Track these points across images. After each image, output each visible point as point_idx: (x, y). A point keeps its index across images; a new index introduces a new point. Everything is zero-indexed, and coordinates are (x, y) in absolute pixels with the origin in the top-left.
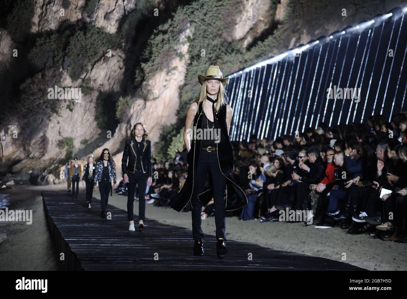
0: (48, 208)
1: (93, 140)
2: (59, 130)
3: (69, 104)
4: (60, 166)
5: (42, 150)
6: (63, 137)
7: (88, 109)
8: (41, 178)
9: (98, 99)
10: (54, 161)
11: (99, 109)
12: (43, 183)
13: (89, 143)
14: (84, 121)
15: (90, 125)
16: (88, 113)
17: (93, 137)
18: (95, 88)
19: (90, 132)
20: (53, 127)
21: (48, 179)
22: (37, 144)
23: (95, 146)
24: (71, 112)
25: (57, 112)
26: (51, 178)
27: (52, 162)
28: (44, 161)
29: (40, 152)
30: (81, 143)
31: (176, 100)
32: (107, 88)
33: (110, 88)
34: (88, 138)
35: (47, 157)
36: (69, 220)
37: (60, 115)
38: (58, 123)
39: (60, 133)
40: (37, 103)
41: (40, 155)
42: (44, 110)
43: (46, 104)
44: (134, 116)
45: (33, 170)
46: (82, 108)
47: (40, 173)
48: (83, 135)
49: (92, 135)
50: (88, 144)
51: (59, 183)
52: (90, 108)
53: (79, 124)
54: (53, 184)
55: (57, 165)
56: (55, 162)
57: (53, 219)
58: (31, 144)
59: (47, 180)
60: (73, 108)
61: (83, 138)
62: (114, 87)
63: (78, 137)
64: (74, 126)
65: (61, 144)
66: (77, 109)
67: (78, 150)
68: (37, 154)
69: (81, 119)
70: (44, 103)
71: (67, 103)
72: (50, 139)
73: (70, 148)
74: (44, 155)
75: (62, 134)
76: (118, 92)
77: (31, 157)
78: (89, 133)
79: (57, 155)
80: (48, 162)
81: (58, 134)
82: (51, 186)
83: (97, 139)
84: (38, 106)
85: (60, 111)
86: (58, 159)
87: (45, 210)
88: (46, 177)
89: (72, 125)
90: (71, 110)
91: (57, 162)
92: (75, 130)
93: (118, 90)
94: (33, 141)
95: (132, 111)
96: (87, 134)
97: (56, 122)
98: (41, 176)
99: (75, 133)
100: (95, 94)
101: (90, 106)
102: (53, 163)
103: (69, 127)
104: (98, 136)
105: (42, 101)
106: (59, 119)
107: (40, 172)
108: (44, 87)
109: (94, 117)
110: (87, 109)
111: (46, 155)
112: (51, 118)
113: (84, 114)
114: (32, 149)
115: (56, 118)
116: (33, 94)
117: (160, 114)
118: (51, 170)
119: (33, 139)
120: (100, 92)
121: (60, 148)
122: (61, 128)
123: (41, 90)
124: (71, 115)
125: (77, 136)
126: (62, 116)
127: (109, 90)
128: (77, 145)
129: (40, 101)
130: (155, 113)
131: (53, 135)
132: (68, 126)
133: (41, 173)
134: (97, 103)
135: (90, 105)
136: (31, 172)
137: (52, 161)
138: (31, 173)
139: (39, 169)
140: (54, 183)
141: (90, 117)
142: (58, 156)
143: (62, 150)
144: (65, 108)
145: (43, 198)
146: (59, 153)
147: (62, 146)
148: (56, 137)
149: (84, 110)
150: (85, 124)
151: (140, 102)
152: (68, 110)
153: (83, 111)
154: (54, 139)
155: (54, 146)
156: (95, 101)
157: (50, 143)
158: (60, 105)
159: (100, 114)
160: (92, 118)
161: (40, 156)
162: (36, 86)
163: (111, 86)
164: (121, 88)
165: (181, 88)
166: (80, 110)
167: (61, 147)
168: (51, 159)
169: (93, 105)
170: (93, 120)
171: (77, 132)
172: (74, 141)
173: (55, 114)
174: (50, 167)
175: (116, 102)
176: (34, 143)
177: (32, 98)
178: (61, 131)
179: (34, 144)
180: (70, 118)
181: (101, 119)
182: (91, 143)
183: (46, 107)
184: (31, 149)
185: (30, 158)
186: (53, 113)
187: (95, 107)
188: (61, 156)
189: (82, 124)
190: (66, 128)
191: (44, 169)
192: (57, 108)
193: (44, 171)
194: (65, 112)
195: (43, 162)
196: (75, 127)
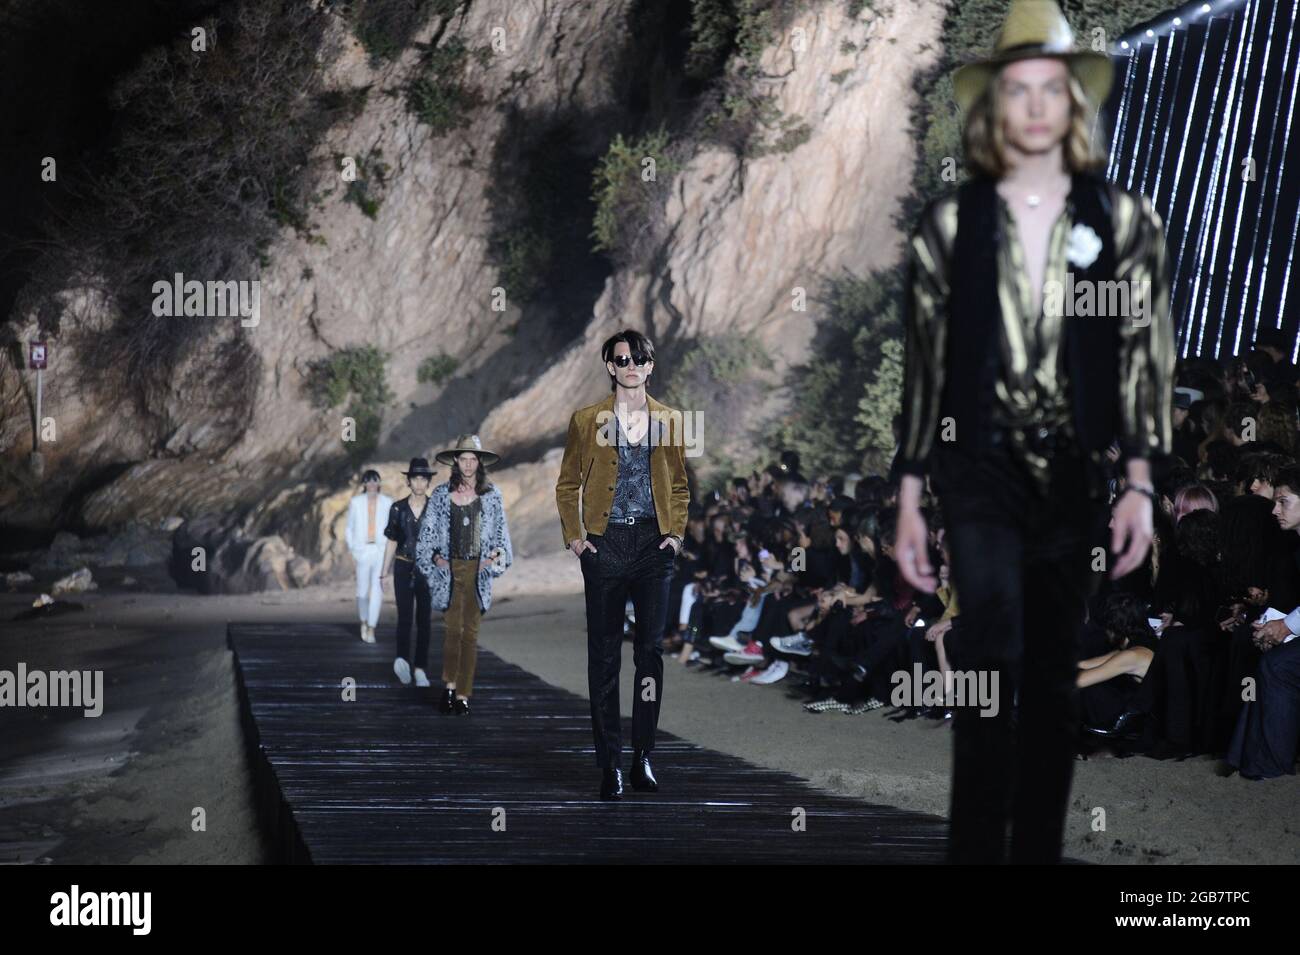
0: (260, 711)
1: (480, 360)
2: (309, 311)
3: (360, 177)
4: (319, 492)
5: (228, 414)
6: (330, 347)
7: (455, 204)
8: (224, 556)
9: (501, 150)
10: (288, 468)
11: (511, 200)
12: (236, 580)
13: (460, 373)
14: (437, 264)
15: (466, 284)
16: (452, 221)
17: (480, 346)
18: (486, 96)
19: (468, 319)
20: (283, 295)
21: (262, 558)
22: (206, 381)
23: (493, 391)
24: (368, 220)
25: (298, 222)
26: (276, 553)
27: (278, 471)
28: (239, 467)
29: (218, 425)
30: (423, 376)
31: (899, 145)
32: (545, 91)
33: (561, 91)
34: (454, 350)
35: (252, 449)
36: (357, 777)
37: (314, 232)
38: (308, 274)
39: (314, 325)
40: (199, 175)
41: (219, 438)
42: (235, 208)
43: (243, 180)
44: (687, 233)
45: (185, 513)
46: (424, 200)
47: (221, 530)
48: (429, 333)
49: (475, 332)
50: (455, 382)
51: (316, 580)
52: (465, 195)
53: (408, 278)
54: (284, 586)
55: (302, 487)
56: (294, 473)
57: (280, 774)
58: (175, 386)
59: (255, 568)
60: (382, 200)
61: (432, 351)
62: (583, 85)
63: (408, 343)
64: (384, 288)
65: (321, 380)
66: (396, 201)
67: (406, 410)
68: (204, 435)
69: (417, 255)
70: (235, 172)
71: (350, 173)
72: (269, 357)
73: (364, 401)
74: (237, 439)
75: (325, 332)
76: (603, 114)
77: (177, 451)
78: (458, 322)
79: (305, 438)
80: (257, 476)
81: (309, 330)
82: (276, 593)
83: (500, 354)
84: (202, 188)
85: (313, 214)
86: (307, 456)
87: (245, 720)
88: (252, 551)
89: (374, 285)
90: (370, 210)
91: (303, 471)
92: (390, 310)
93: (605, 99)
94: (185, 368)
95: (673, 208)
96: (450, 329)
97: (294, 269)
98: (226, 544)
99: (392, 322)
100: (489, 126)
101: (461, 188)
102: (284, 481)
103: (362, 294)
104: (505, 339)
105: (222, 166)
106: (308, 257)
107: (222, 523)
108: (233, 94)
109: (486, 244)
110: (449, 203)
111: (249, 436)
112: (271, 250)
113: (433, 228)
114: (180, 408)
115: (292, 250)
116: (178, 132)
117: (816, 221)
118: (274, 514)
119: (183, 359)
120: (514, 115)
121: (316, 405)
122: (320, 302)
123: (219, 107)
124: (371, 234)
125: (402, 339)
126: (323, 241)
127: (559, 101)
128: (403, 383)
129: (215, 166)
130: (792, 219)
131: (280, 337)
132: (355, 291)
133: (227, 532)
134: (498, 173)
135: (466, 178)
136: (174, 524)
137: (279, 466)
138: (178, 530)
139: (217, 510)
140: (293, 582)
141: (466, 243)
142: (309, 442)
143: (330, 412)
144: (337, 196)
145: (235, 658)
146: (316, 427)
147: (326, 390)
148: (297, 346)
149: (435, 207)
150: (441, 281)
151: (715, 160)
152: (355, 210)
153: (428, 214)
154: (289, 357)
155: (287, 393)
156: (485, 159)
157: (270, 376)
158: (315, 184)
159: (513, 228)
160: (472, 249)
161: (221, 444)
162: (190, 88)
163: (568, 83)
164: (617, 89)
165: (923, 85)
166: (414, 208)
167: (324, 397)
168: (273, 458)
169: (478, 180)
170: (480, 258)
171: (400, 319)
172: (386, 366)
173: (290, 232)
174: (270, 501)
175: (595, 162)
176: (189, 376)
177: (175, 150)
178: (320, 314)
179: (187, 385)
180: (363, 250)
181: (519, 254)
182: (470, 376)
183: (246, 196)
184: (172, 409)
185: (171, 455)
186: (281, 224)
187: (488, 193)
188: (325, 442)
189: (424, 277)
190: (347, 302)
191: (242, 510)
192: (301, 198)
193: (241, 523)
194: (340, 223)
195: (235, 474)
196: (392, 293)
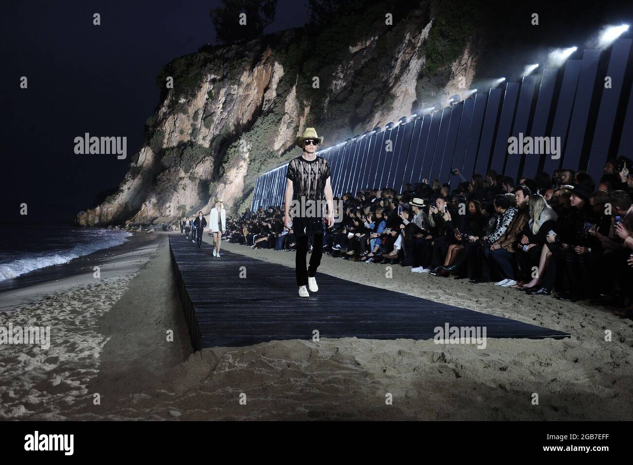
1: (196, 206)
6: (180, 205)
7: (194, 189)
9: (199, 183)
10: (175, 218)
11: (200, 189)
12: (170, 230)
13: (193, 208)
15: (195, 198)
16: (194, 191)
18: (197, 178)
20: (175, 199)
22: (166, 208)
25: (177, 191)
26: (174, 227)
30: (190, 208)
31: (242, 183)
32: (204, 177)
34: (193, 205)
38: (178, 197)
39: (178, 202)
40: (166, 186)
42: (170, 190)
44: (219, 193)
45: (164, 223)
48: (191, 203)
49: (196, 203)
53: (189, 197)
57: (174, 250)
58: (163, 209)
59: (172, 229)
61: (191, 205)
62: (208, 177)
63: (188, 204)
66: (187, 189)
67: (188, 212)
68: (166, 214)
69: (190, 195)
70: (170, 186)
71: (183, 186)
73: (184, 210)
74: (170, 215)
75: (180, 203)
76: (210, 180)
78: (194, 202)
80: (172, 219)
82: (173, 232)
83: (199, 206)
84: (166, 188)
87: (170, 244)
88: (171, 227)
89: (185, 198)
90: (184, 190)
93: (210, 178)
95: (218, 190)
97: (176, 196)
98: (169, 226)
99: (187, 202)
100: (198, 181)
101: (195, 187)
104: (199, 204)
105: (168, 185)
106: (178, 195)
107: (168, 224)
108: (170, 178)
109: (197, 194)
112: (174, 194)
113: (191, 192)
115: (176, 194)
116: (164, 181)
117: (233, 191)
118: (173, 223)
119: (164, 206)
120: (201, 180)
121: (178, 211)
122: (179, 200)
123: (168, 179)
124: (185, 192)
126: (179, 193)
128: (188, 209)
130: (231, 191)
132: (183, 199)
134: (199, 186)
138: (163, 225)
139: (168, 222)
140: (175, 230)
141: (195, 194)
142: (177, 215)
143: (180, 212)
144: (181, 188)
145: (169, 238)
146: (178, 213)
147: (179, 209)
148: (176, 205)
149: (192, 190)
151: (222, 185)
155: (175, 210)
156: (197, 184)
157: (173, 208)
158: (179, 187)
159: (200, 192)
162: (165, 177)
163: (206, 177)
165: (245, 177)
166: (189, 190)
169: (197, 187)
172: (186, 207)
174: (173, 221)
175: (209, 185)
177: (163, 183)
180: (184, 194)
181: (201, 195)
182: (195, 208)
183: (171, 188)
184: (163, 211)
185: (163, 216)
186: (175, 191)
188: (179, 215)
189: (191, 197)
191: (170, 222)
192: (177, 189)
193: (170, 224)
194: (181, 191)
195: (169, 218)
196: (187, 199)
